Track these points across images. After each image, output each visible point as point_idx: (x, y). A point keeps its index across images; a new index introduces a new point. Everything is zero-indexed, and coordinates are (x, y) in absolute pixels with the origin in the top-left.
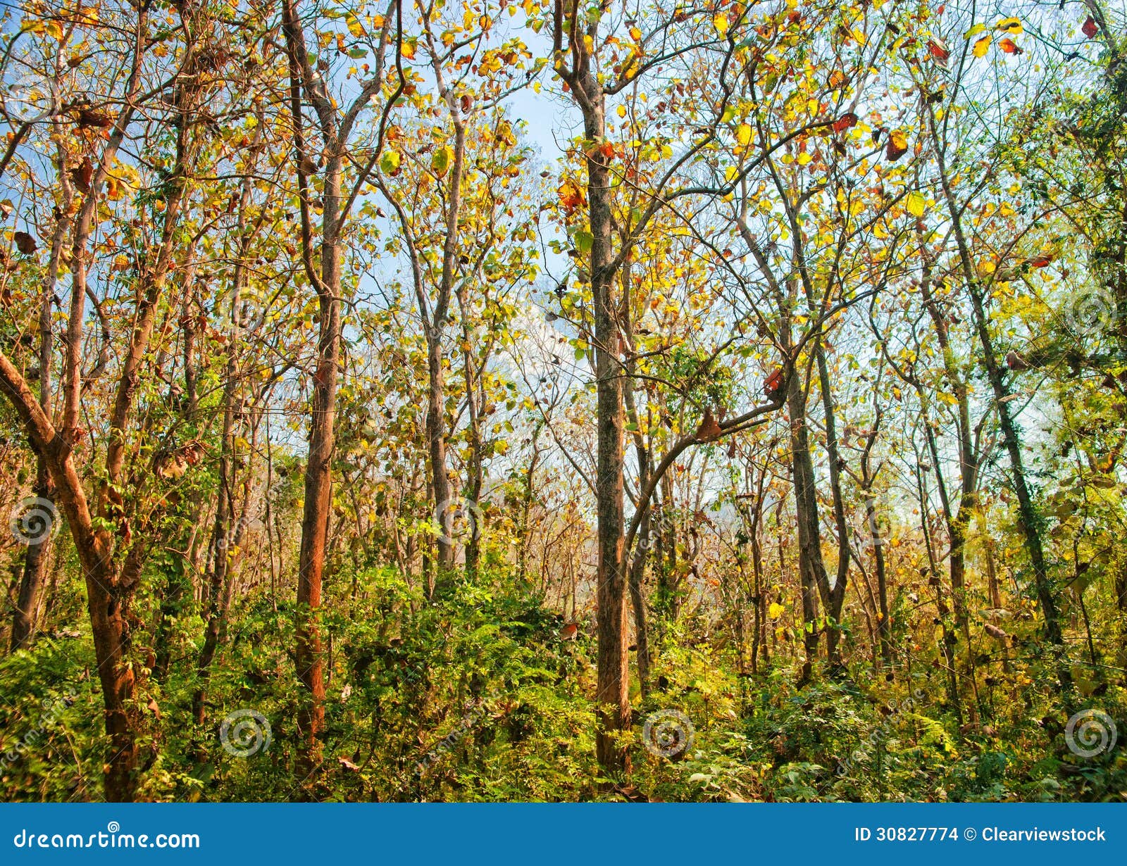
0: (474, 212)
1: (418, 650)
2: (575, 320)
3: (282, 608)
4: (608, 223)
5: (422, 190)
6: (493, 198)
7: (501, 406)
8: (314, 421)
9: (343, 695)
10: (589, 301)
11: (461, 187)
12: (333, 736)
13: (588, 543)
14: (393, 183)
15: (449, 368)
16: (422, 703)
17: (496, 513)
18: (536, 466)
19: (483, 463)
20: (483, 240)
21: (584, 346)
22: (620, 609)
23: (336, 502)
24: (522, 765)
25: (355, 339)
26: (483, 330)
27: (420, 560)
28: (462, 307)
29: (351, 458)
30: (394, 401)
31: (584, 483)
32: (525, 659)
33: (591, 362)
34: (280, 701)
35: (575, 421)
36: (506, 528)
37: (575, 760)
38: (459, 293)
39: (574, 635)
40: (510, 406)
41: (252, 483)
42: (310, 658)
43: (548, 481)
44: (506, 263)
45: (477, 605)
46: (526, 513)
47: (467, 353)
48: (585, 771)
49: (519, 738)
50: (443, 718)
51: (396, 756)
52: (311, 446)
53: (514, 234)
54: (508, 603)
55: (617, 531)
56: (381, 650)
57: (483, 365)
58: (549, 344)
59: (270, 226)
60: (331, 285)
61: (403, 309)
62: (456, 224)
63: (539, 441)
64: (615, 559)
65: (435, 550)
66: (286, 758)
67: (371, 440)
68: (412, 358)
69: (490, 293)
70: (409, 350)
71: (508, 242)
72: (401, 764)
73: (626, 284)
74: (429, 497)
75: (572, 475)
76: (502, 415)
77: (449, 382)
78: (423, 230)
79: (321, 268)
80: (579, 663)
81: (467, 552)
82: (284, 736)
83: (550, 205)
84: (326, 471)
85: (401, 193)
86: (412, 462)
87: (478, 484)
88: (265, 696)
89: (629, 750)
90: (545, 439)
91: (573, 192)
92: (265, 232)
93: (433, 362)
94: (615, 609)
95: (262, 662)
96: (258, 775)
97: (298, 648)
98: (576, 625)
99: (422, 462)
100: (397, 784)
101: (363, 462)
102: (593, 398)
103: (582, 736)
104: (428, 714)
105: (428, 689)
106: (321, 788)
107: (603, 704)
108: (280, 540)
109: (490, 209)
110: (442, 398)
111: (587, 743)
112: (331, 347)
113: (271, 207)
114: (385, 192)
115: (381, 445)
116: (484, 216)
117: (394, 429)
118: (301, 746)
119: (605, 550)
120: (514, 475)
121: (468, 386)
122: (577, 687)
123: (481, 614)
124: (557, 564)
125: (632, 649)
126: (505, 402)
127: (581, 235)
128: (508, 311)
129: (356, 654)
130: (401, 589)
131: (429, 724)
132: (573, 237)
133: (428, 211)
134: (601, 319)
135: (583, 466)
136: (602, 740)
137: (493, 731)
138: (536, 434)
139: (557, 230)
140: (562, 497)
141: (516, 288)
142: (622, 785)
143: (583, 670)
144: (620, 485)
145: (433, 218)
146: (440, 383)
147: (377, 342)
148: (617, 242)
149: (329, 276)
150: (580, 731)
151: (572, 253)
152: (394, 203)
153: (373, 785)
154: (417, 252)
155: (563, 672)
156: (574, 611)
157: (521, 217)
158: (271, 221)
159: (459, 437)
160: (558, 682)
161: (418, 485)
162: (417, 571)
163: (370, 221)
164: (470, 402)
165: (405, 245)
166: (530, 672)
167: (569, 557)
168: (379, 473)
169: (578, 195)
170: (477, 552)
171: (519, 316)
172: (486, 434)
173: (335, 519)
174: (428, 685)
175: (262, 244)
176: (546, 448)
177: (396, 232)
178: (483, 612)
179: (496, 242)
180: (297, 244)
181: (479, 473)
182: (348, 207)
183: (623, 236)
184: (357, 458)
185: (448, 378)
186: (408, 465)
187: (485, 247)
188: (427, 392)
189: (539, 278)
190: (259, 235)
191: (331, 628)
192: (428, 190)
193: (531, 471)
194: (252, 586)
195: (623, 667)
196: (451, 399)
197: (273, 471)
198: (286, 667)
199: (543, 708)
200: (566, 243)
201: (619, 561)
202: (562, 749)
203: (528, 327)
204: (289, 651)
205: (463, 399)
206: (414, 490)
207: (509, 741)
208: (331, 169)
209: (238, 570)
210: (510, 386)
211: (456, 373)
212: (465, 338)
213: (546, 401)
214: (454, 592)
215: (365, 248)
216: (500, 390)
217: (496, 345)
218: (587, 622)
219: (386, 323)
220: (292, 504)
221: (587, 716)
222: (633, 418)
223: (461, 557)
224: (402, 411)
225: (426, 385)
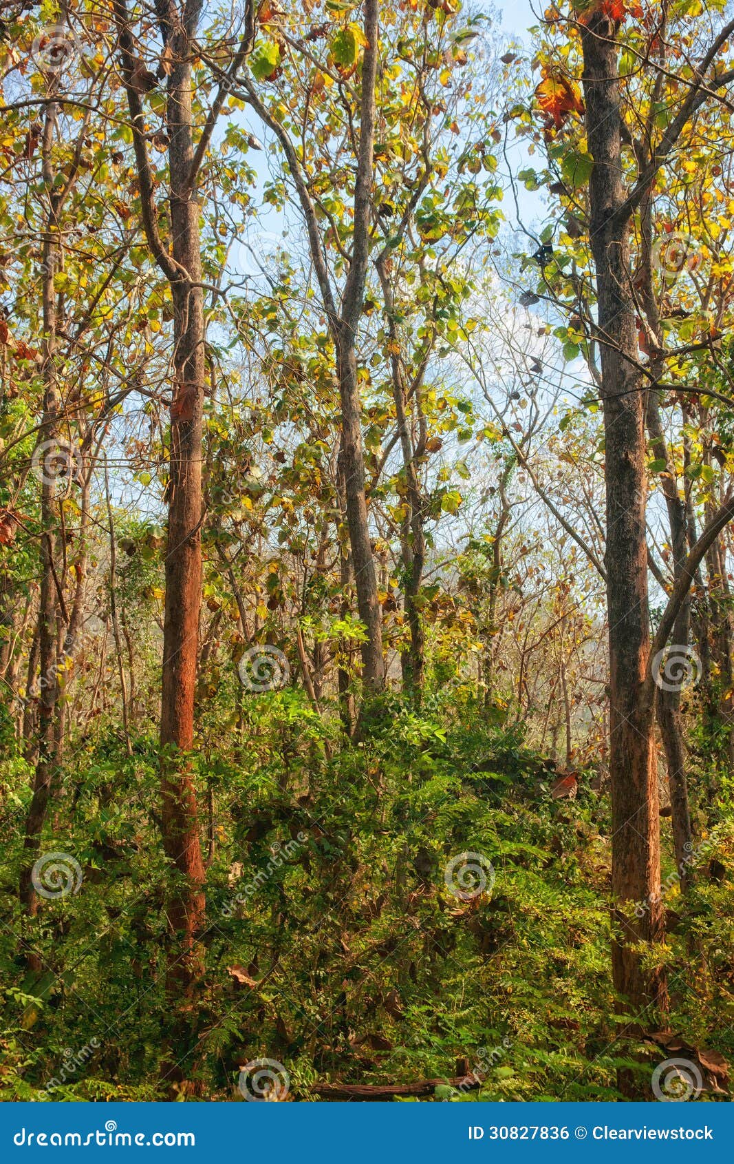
0: (397, 130)
1: (338, 812)
2: (562, 298)
3: (138, 749)
4: (617, 133)
5: (315, 100)
6: (427, 105)
7: (449, 437)
8: (173, 472)
9: (231, 877)
10: (587, 268)
11: (376, 92)
12: (219, 936)
13: (589, 647)
14: (269, 93)
15: (369, 383)
16: (345, 890)
17: (446, 604)
18: (506, 529)
19: (425, 528)
20: (412, 175)
21: (578, 340)
22: (645, 754)
23: (208, 590)
24: (500, 991)
25: (225, 344)
26: (418, 321)
27: (333, 675)
28: (386, 284)
29: (226, 523)
30: (289, 436)
31: (581, 554)
32: (500, 829)
33: (591, 363)
34: (142, 886)
35: (565, 457)
36: (462, 626)
37: (579, 985)
38: (378, 264)
39: (573, 792)
40: (464, 436)
41: (86, 565)
42: (181, 823)
43: (525, 551)
44: (451, 211)
45: (424, 747)
46: (492, 602)
47: (396, 359)
48: (595, 1003)
49: (492, 948)
50: (377, 914)
51: (310, 968)
52: (171, 511)
53: (462, 161)
54: (469, 742)
55: (640, 633)
56: (285, 813)
57: (420, 375)
58: (521, 338)
59: (90, 174)
60: (187, 264)
61: (295, 293)
62: (372, 152)
63: (509, 490)
64: (636, 675)
65: (357, 660)
66: (153, 967)
67: (255, 495)
68: (312, 370)
69: (427, 259)
70: (306, 356)
71: (452, 174)
72: (318, 982)
73: (646, 233)
74: (345, 580)
75: (562, 542)
76: (452, 451)
77: (368, 403)
78: (319, 165)
79: (170, 237)
80: (580, 834)
81: (404, 661)
82: (150, 936)
83: (518, 110)
84: (194, 547)
85: (284, 108)
86: (318, 527)
87: (419, 560)
88: (120, 877)
89: (664, 971)
90: (519, 486)
91: (560, 91)
92: (82, 184)
93: (345, 371)
94: (638, 754)
95: (111, 827)
96: (113, 989)
97: (164, 807)
98: (577, 777)
99: (332, 526)
100: (313, 1009)
101: (244, 530)
102: (596, 420)
103: (589, 947)
104: (355, 906)
105: (354, 870)
106: (204, 1012)
107: (622, 900)
108: (129, 647)
109: (422, 124)
110: (361, 428)
111: (595, 959)
112: (193, 361)
113: (89, 144)
114: (259, 108)
115: (270, 504)
116: (413, 136)
117: (291, 478)
118: (173, 950)
119: (620, 663)
120: (474, 545)
121: (399, 410)
122: (578, 871)
123: (430, 760)
124: (541, 679)
125: (664, 813)
126: (455, 431)
127: (572, 160)
128: (457, 288)
129: (248, 817)
130: (309, 721)
131: (357, 923)
132: (558, 163)
133: (325, 134)
134: (606, 296)
135: (579, 526)
136: (619, 955)
137: (453, 936)
138: (504, 480)
139: (531, 151)
140: (548, 575)
141: (468, 249)
142: (654, 1028)
143: (586, 844)
144: (642, 561)
145: (334, 144)
146: (357, 408)
147: (258, 346)
148: (630, 164)
149: (183, 248)
150: (585, 939)
151: (557, 188)
152: (273, 126)
153: (279, 1011)
154: (312, 202)
155: (557, 849)
156: (570, 754)
157: (472, 133)
158: (90, 167)
159: (387, 487)
160: (549, 864)
161: (327, 562)
162: (329, 690)
163: (238, 157)
164: (402, 434)
165: (292, 190)
166: (507, 848)
167: (560, 668)
168: (269, 545)
169: (569, 94)
170: (420, 663)
171: (474, 294)
172: (428, 481)
173: (207, 615)
174: (355, 865)
175: (78, 203)
176: (521, 500)
177: (278, 171)
178: (434, 757)
179: (435, 176)
180: (131, 200)
181: (420, 542)
182: (205, 138)
183: (640, 152)
184: (236, 524)
185: (367, 398)
186: (312, 533)
187: (415, 187)
188: (335, 422)
189: (503, 232)
190: (74, 190)
191: (211, 781)
192: (324, 98)
193: (498, 536)
194: (93, 714)
195: (651, 843)
196: (372, 429)
197: (118, 550)
198: (147, 834)
199: (528, 903)
200: (546, 172)
201: (643, 679)
202: (559, 967)
203: (488, 311)
204: (152, 813)
205: (392, 428)
206: (322, 570)
207: (476, 952)
208: (176, 79)
209: (71, 690)
210: (464, 407)
211: (379, 390)
212: (392, 335)
213: (518, 427)
214: (389, 726)
215: (233, 200)
216: (447, 414)
217: (439, 343)
218: (592, 772)
219: (271, 316)
220: (146, 594)
221: (596, 916)
222: (660, 451)
223: (394, 669)
224: (301, 452)
225: (333, 410)
